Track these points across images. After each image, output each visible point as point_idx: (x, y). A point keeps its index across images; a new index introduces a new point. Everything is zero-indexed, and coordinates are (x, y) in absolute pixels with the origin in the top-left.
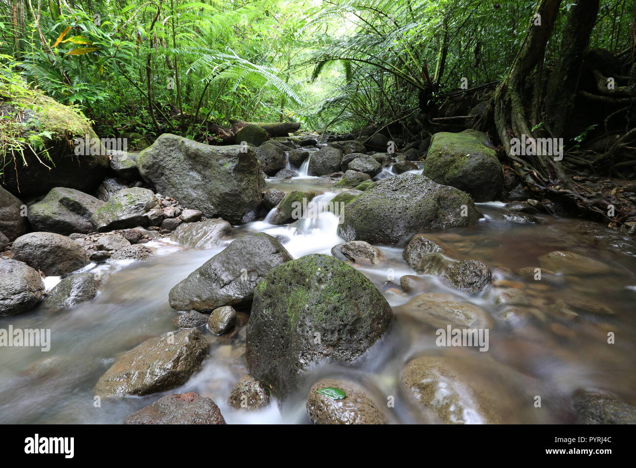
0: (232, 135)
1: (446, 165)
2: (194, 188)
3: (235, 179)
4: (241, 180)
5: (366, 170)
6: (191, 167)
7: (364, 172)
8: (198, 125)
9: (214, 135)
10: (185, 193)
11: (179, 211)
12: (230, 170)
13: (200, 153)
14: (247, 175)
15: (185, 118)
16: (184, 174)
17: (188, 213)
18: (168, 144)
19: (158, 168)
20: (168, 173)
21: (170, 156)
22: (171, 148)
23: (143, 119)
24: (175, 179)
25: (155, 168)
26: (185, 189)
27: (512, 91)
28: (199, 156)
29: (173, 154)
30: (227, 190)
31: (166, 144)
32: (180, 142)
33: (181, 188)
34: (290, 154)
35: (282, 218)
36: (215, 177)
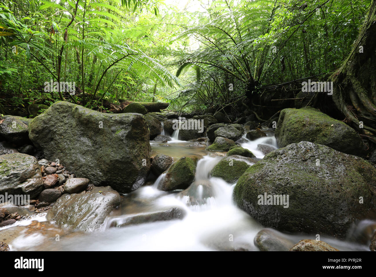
0: (120, 109)
1: (313, 134)
2: (83, 154)
3: (127, 146)
4: (133, 147)
5: (230, 137)
6: (82, 132)
7: (229, 138)
8: (96, 101)
9: (107, 109)
10: (74, 159)
11: (64, 179)
12: (123, 136)
13: (93, 119)
14: (139, 142)
15: (86, 96)
16: (74, 139)
17: (73, 182)
18: (61, 110)
19: (48, 133)
20: (58, 138)
21: (62, 122)
22: (64, 115)
23: (52, 96)
24: (64, 145)
25: (44, 133)
26: (74, 155)
27: (352, 77)
28: (92, 122)
29: (66, 120)
30: (118, 157)
31: (60, 110)
32: (74, 109)
33: (70, 153)
34: (164, 124)
35: (173, 184)
36: (107, 144)
